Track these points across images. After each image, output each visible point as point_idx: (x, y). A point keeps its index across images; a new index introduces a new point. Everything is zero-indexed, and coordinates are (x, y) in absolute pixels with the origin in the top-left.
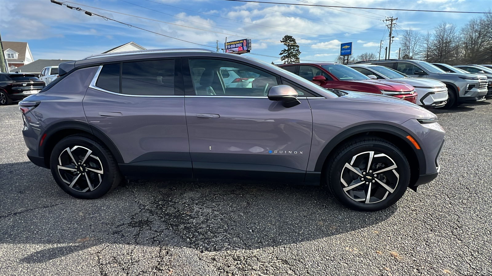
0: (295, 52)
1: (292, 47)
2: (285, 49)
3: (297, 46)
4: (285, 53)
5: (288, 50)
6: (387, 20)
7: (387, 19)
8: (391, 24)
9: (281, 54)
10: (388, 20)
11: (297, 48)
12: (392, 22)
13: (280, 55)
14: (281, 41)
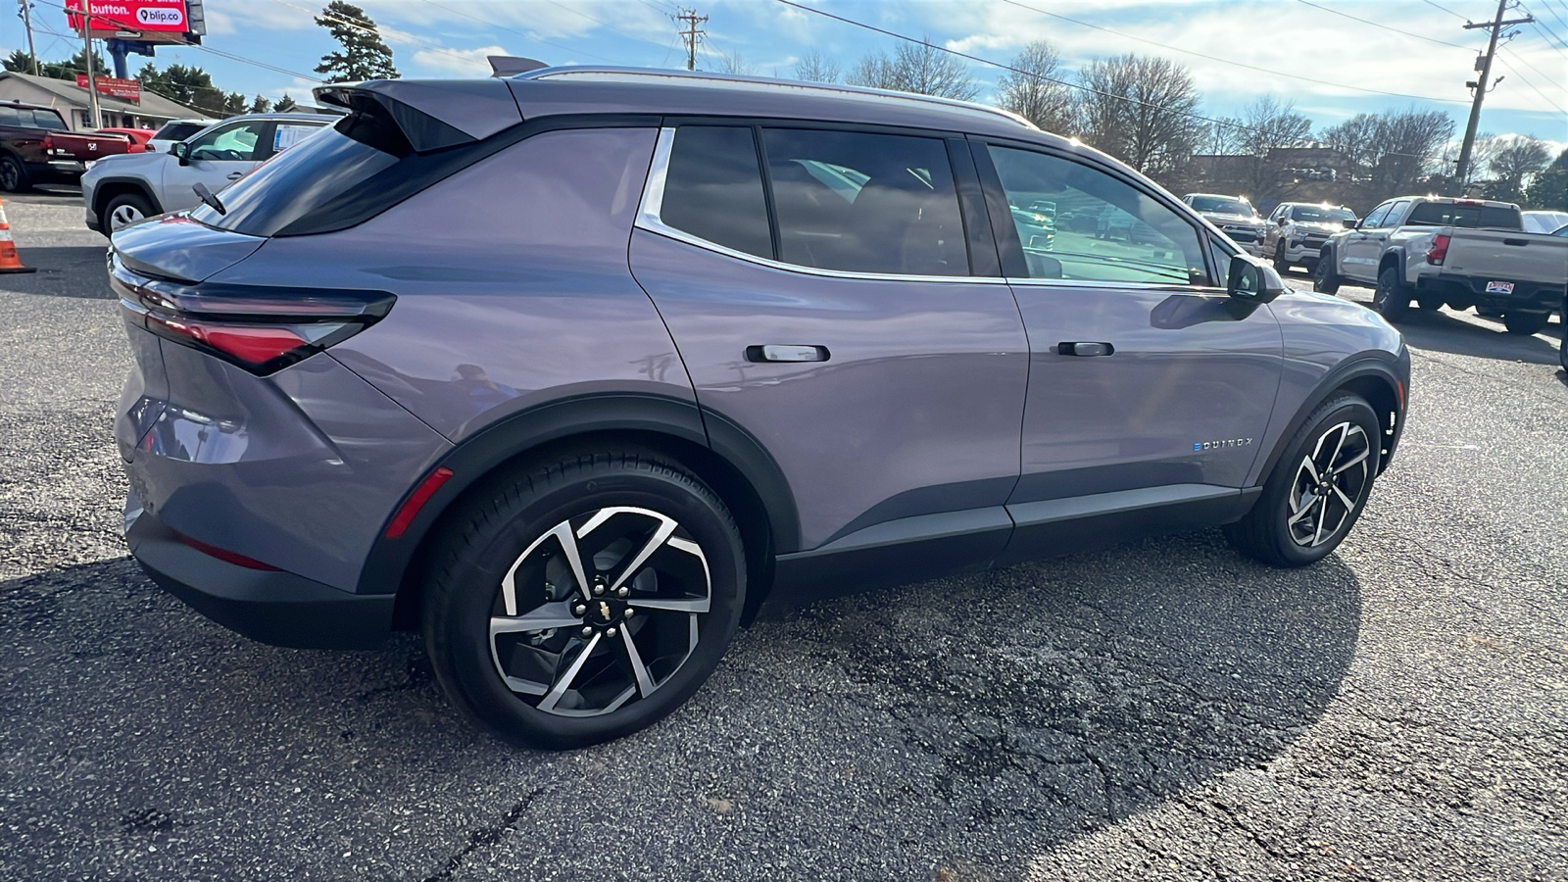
0: (378, 71)
1: (364, 51)
2: (335, 54)
3: (385, 51)
4: (339, 70)
5: (351, 59)
6: (680, 18)
7: (682, 15)
8: (693, 33)
9: (322, 69)
10: (685, 18)
11: (382, 55)
12: (693, 24)
13: (317, 73)
14: (316, 18)
